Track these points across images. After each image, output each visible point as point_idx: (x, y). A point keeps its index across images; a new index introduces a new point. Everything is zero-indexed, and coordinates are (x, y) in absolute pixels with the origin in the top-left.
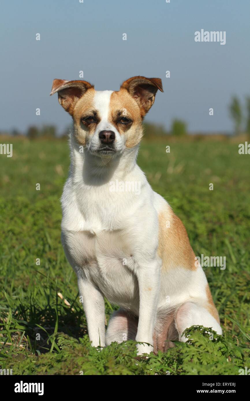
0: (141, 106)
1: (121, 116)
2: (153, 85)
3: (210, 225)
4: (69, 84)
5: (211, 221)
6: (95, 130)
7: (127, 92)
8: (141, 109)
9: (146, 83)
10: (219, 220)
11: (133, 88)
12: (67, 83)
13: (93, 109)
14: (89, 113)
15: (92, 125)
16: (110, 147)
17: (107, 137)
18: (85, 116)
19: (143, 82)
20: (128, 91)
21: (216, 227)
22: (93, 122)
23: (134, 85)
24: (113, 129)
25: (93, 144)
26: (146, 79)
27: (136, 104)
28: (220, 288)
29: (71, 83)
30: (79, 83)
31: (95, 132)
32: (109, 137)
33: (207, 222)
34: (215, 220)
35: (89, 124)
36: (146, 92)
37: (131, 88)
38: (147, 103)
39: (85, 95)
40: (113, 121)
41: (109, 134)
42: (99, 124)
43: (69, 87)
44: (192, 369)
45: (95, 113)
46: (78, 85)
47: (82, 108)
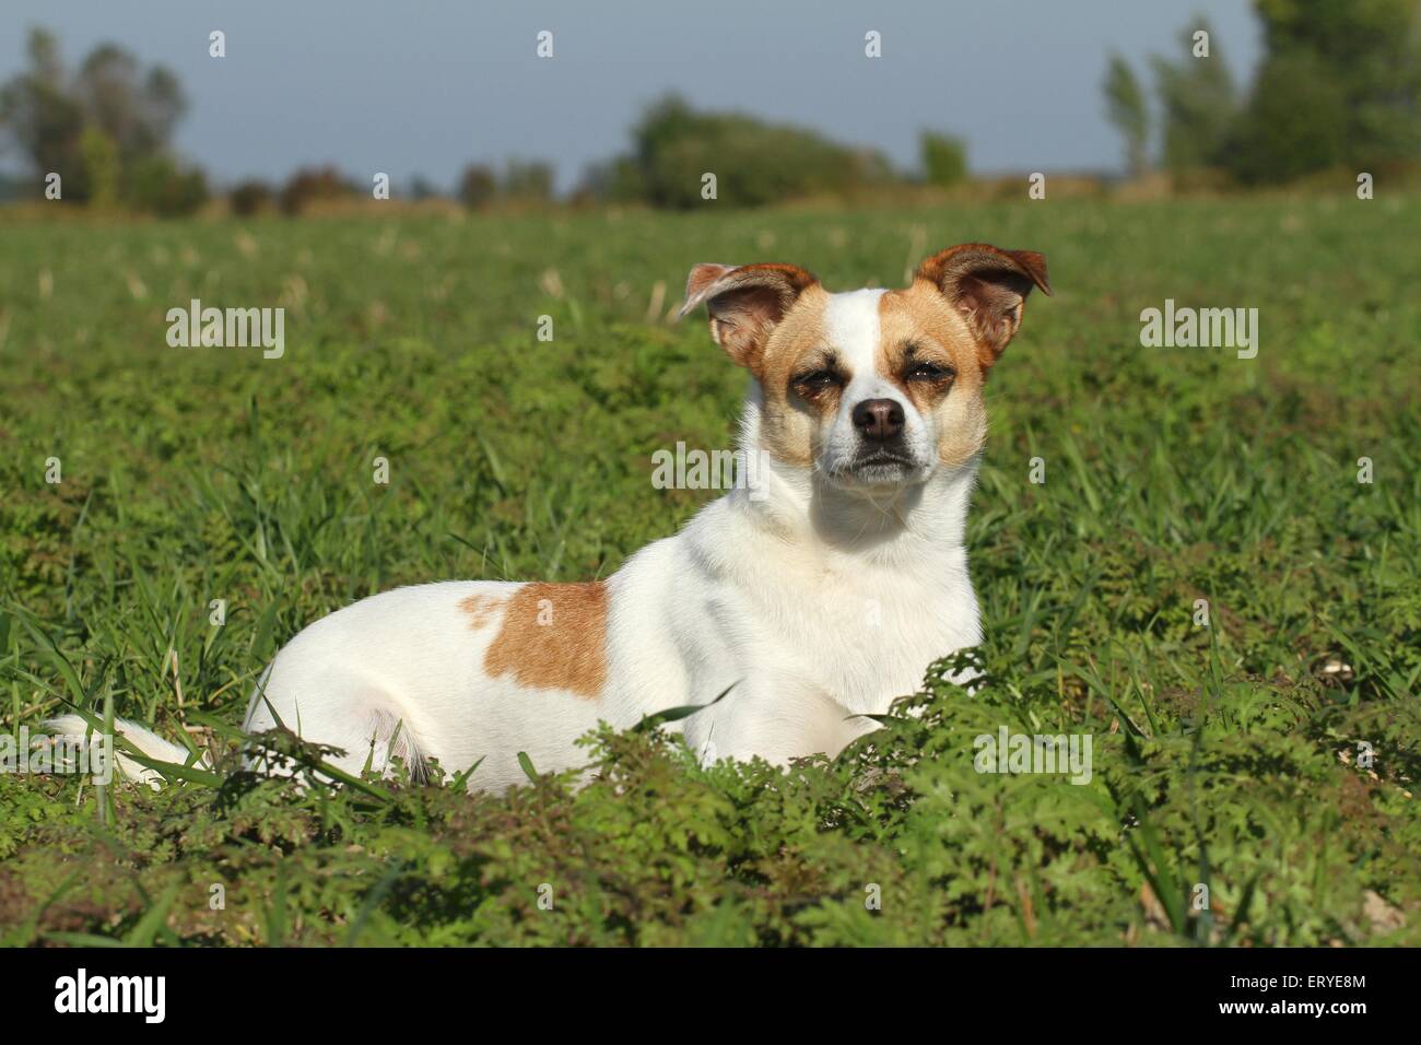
0: (980, 335)
1: (916, 356)
2: (1021, 271)
3: (1023, 408)
4: (737, 276)
5: (1028, 397)
6: (838, 406)
7: (935, 289)
8: (979, 344)
9: (996, 265)
10: (1052, 392)
11: (954, 280)
12: (730, 274)
13: (824, 346)
14: (815, 361)
15: (825, 395)
16: (890, 452)
17: (878, 419)
18: (801, 370)
19: (988, 263)
20: (940, 287)
21: (1045, 410)
22: (829, 385)
23: (960, 270)
24: (896, 394)
25: (835, 448)
26: (999, 251)
27: (962, 326)
28: (1048, 586)
29: (742, 274)
30: (769, 271)
31: (838, 413)
32: (885, 417)
33: (1013, 399)
34: (1039, 391)
35: (816, 391)
36: (995, 291)
37: (950, 281)
38: (1000, 329)
39: (796, 308)
40: (892, 373)
41: (884, 409)
42: (848, 390)
43: (737, 285)
44: (935, 782)
45: (831, 360)
46: (768, 280)
47: (789, 347)
